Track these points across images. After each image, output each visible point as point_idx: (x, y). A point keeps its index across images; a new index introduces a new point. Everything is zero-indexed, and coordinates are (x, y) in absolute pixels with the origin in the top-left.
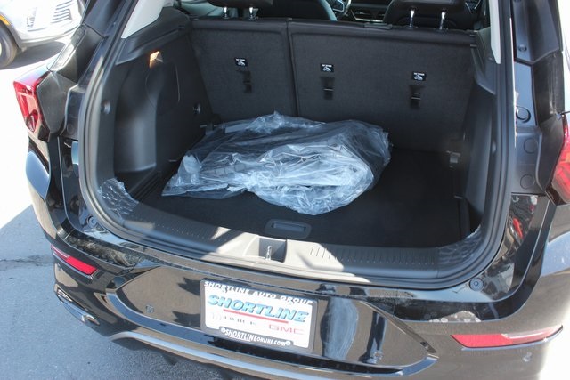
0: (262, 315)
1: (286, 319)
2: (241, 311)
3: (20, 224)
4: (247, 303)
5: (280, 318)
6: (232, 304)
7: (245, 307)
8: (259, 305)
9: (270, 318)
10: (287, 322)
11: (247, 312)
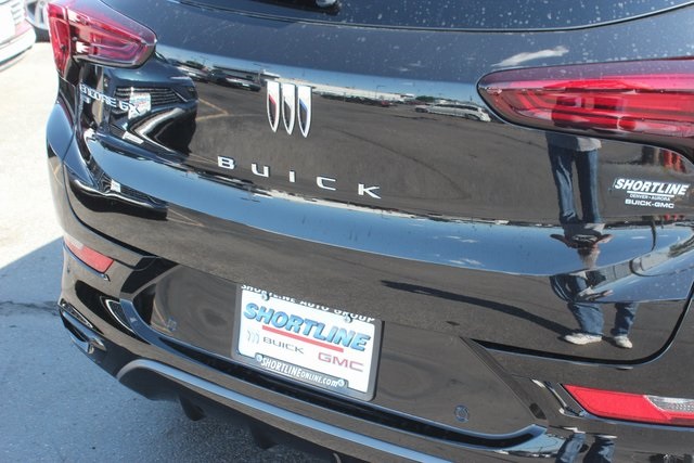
0: (311, 337)
1: (341, 345)
2: (283, 329)
3: (43, 258)
4: (292, 316)
5: (334, 342)
6: (274, 318)
7: (290, 323)
8: (307, 321)
9: (319, 341)
10: (341, 350)
11: (292, 332)
